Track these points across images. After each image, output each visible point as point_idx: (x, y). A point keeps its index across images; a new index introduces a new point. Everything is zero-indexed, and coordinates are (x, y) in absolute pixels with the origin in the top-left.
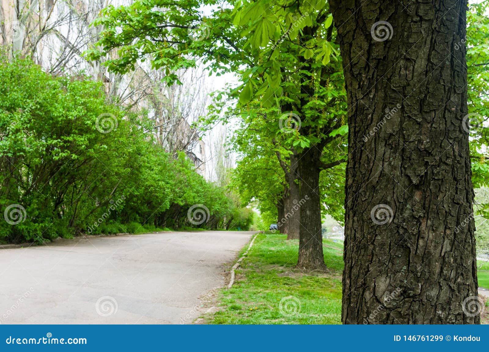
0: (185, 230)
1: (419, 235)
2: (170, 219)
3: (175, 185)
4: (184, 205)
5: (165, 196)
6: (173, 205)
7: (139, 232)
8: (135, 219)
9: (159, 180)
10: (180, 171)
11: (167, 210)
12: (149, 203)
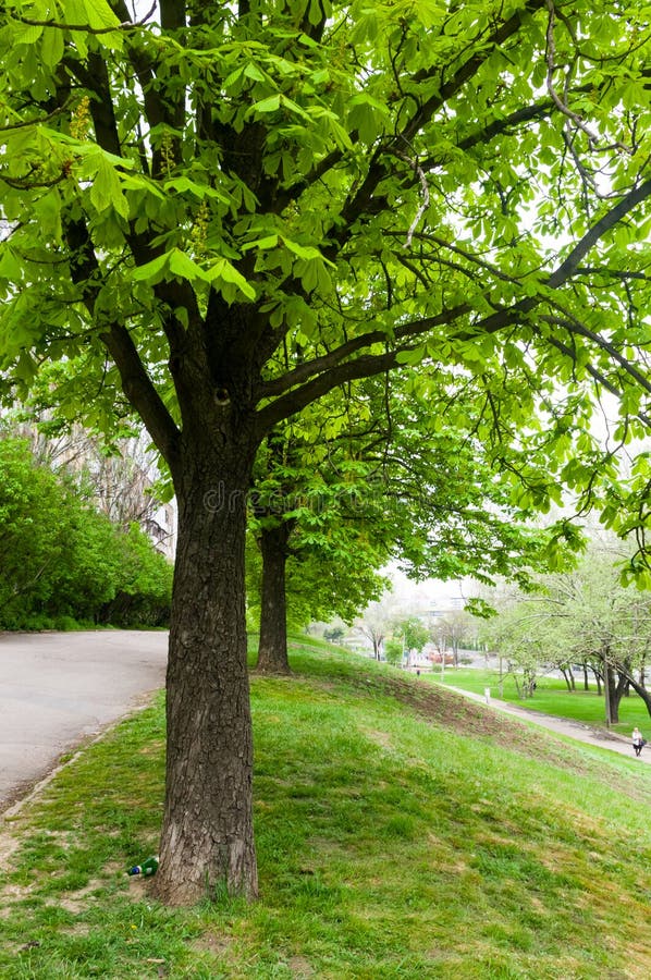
0: (137, 628)
1: (205, 609)
2: (116, 613)
3: (123, 567)
4: (136, 595)
5: (107, 582)
6: (119, 594)
7: (71, 629)
8: (67, 612)
9: (99, 561)
10: (132, 549)
11: (112, 600)
12: (86, 591)
